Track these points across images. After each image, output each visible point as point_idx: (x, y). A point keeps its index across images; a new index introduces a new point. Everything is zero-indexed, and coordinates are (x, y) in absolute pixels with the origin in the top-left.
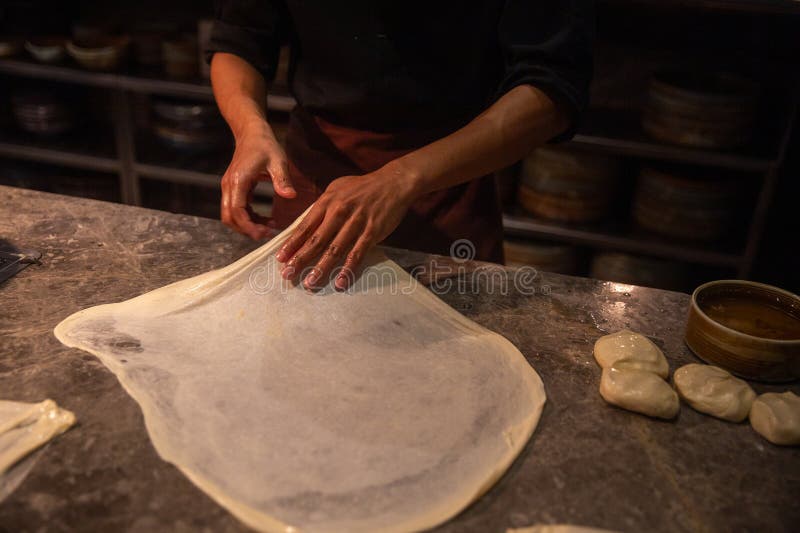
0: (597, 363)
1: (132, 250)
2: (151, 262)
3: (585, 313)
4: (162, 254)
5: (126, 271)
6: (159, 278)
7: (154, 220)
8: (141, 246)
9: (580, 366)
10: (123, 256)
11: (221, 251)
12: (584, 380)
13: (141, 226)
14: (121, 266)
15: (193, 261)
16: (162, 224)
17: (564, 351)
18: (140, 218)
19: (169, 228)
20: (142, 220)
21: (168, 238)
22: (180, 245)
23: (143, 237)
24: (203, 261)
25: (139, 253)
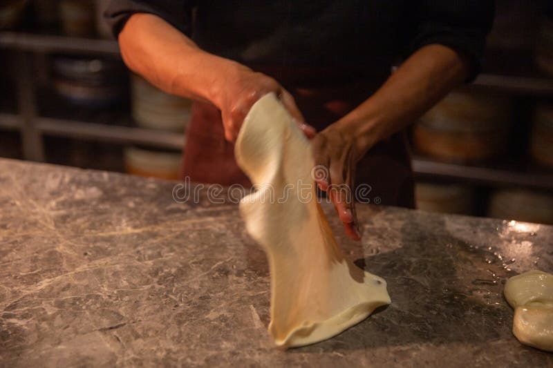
0: (508, 303)
1: (44, 207)
2: (64, 219)
3: (492, 254)
4: (74, 211)
5: (41, 229)
6: (72, 234)
7: (64, 177)
8: (53, 203)
9: (491, 308)
10: (35, 214)
11: (131, 205)
12: (496, 321)
13: (52, 184)
14: (35, 224)
15: (104, 216)
16: (73, 181)
17: (474, 292)
18: (50, 175)
19: (79, 184)
20: (53, 177)
21: (79, 195)
22: (92, 200)
23: (54, 194)
24: (114, 216)
25: (52, 209)
